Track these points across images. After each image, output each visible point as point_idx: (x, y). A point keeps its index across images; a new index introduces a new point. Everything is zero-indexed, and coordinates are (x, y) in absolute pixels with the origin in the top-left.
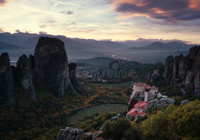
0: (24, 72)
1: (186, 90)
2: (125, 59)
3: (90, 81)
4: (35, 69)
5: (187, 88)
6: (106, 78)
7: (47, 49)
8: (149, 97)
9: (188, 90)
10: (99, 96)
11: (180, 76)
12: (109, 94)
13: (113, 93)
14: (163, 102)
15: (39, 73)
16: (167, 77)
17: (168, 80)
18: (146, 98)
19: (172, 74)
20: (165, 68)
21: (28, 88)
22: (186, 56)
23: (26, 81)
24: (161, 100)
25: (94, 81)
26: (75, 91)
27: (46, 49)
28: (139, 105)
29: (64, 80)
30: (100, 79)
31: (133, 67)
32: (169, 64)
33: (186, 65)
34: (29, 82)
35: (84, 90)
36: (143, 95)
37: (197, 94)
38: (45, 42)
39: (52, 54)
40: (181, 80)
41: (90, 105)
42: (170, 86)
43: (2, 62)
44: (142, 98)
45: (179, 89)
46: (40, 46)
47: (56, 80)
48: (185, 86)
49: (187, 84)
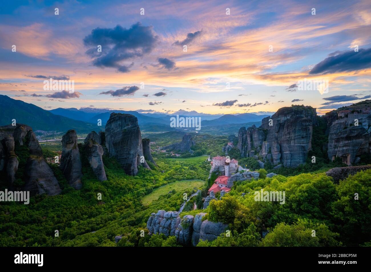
0: (94, 150)
1: (264, 162)
2: (197, 132)
3: (164, 156)
4: (105, 146)
5: (265, 159)
6: (180, 152)
7: (119, 125)
8: (229, 171)
9: (266, 162)
10: (174, 171)
11: (255, 147)
12: (185, 169)
13: (187, 168)
14: (246, 176)
15: (109, 150)
16: (242, 149)
17: (243, 152)
18: (227, 173)
19: (247, 145)
20: (239, 139)
21: (97, 167)
22: (260, 127)
23: (95, 160)
24: (243, 173)
25: (167, 156)
26: (148, 167)
28: (221, 180)
29: (137, 157)
30: (174, 153)
31: (206, 140)
32: (243, 135)
33: (261, 136)
34: (98, 161)
35: (158, 166)
36: (223, 169)
37: (276, 165)
38: (117, 118)
39: (125, 130)
40: (257, 152)
41: (165, 182)
42: (246, 158)
43: (68, 140)
44: (222, 172)
45: (256, 161)
46: (112, 122)
47: (128, 157)
48: (262, 158)
49: (264, 155)
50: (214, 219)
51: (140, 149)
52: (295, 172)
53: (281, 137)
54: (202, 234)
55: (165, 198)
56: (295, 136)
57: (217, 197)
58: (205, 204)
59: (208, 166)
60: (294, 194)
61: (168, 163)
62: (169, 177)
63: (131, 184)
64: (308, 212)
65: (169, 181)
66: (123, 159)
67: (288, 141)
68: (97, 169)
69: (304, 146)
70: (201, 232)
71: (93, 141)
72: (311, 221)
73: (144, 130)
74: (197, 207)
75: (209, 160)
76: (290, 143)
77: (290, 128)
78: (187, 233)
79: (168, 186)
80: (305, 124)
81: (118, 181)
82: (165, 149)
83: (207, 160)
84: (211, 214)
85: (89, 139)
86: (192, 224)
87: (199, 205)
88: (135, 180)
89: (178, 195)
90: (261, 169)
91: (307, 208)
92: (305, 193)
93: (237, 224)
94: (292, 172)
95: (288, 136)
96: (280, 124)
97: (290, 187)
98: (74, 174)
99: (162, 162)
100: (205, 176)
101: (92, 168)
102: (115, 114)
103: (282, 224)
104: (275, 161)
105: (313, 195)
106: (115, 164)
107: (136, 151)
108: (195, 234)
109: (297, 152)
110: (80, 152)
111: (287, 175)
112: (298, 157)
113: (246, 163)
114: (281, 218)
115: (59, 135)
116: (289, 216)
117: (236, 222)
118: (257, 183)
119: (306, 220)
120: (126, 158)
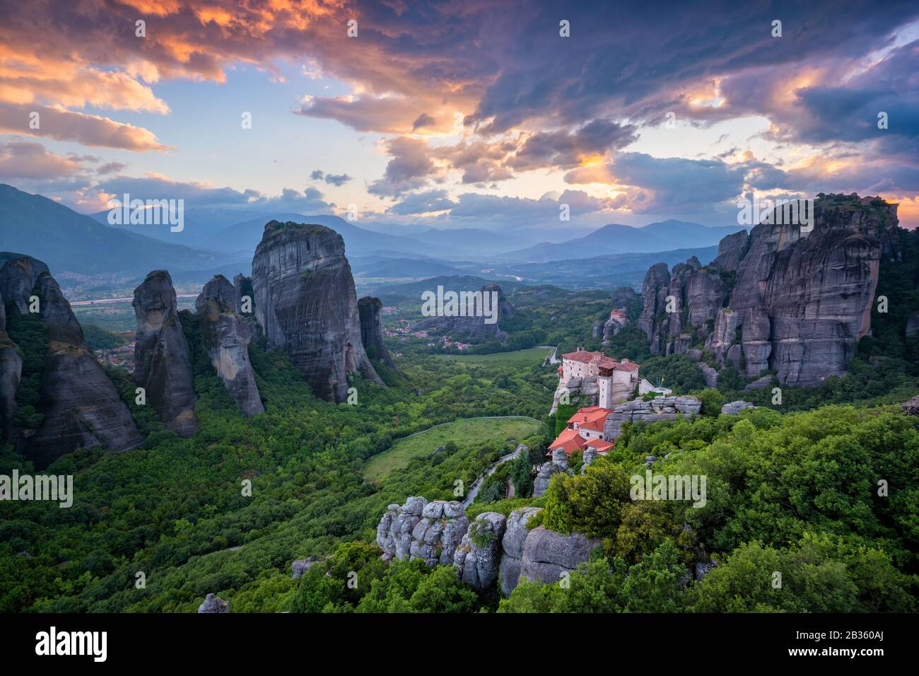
0: (223, 329)
1: (717, 368)
2: (519, 279)
3: (422, 347)
4: (256, 320)
5: (720, 361)
6: (469, 338)
7: (291, 256)
8: (612, 394)
9: (723, 368)
10: (452, 391)
11: (694, 325)
12: (481, 386)
13: (490, 382)
14: (661, 408)
15: (266, 328)
16: (654, 330)
17: (657, 339)
18: (605, 398)
19: (669, 319)
20: (646, 301)
21: (234, 376)
22: (711, 264)
23: (228, 356)
24: (653, 401)
25: (432, 347)
26: (378, 379)
27: (287, 257)
28: (585, 418)
29: (346, 349)
30: (450, 341)
31: (546, 303)
32: (657, 290)
33: (712, 292)
34: (237, 360)
35: (405, 376)
36: (595, 386)
37: (756, 379)
38: (284, 237)
39: (309, 271)
40: (700, 338)
41: (426, 421)
42: (664, 355)
43: (151, 301)
44: (591, 395)
45: (694, 365)
46: (271, 248)
47: (320, 351)
48: (714, 356)
49: (719, 348)
50: (560, 524)
51: (353, 328)
52: (812, 399)
53: (777, 294)
54: (529, 563)
55: (425, 464)
56: (821, 293)
57: (572, 465)
58: (538, 483)
59: (550, 378)
60: (798, 464)
61: (435, 369)
62: (436, 409)
63: (331, 424)
64: (834, 515)
65: (437, 419)
66: (305, 354)
67: (799, 306)
68: (234, 383)
69: (847, 323)
70: (524, 558)
71: (219, 304)
72: (841, 540)
73: (363, 273)
74: (516, 491)
75: (553, 361)
76: (804, 313)
77: (808, 268)
78: (486, 560)
79: (435, 432)
80: (855, 255)
81: (295, 416)
82: (424, 328)
83: (548, 360)
84: (552, 512)
85: (208, 299)
86: (501, 537)
87: (520, 484)
88: (342, 414)
89: (463, 459)
90: (706, 390)
91: (833, 503)
92: (833, 462)
93: (627, 541)
94: (803, 400)
95: (799, 293)
96: (777, 255)
97: (787, 443)
98: (175, 395)
99: (416, 366)
100: (540, 406)
101: (220, 379)
102: (279, 226)
103: (755, 546)
104: (751, 367)
105: (854, 468)
106: (286, 369)
107: (343, 333)
108: (507, 562)
109: (824, 340)
110: (185, 333)
111: (787, 408)
112: (826, 357)
113: (663, 371)
114: (752, 529)
115: (125, 286)
116: (777, 525)
117: (623, 535)
118: (693, 428)
119: (828, 536)
120: (314, 354)
